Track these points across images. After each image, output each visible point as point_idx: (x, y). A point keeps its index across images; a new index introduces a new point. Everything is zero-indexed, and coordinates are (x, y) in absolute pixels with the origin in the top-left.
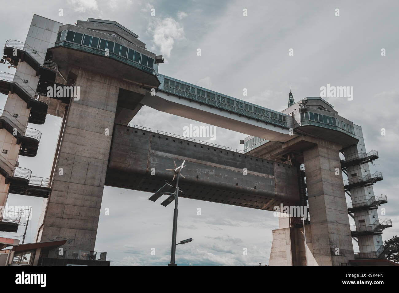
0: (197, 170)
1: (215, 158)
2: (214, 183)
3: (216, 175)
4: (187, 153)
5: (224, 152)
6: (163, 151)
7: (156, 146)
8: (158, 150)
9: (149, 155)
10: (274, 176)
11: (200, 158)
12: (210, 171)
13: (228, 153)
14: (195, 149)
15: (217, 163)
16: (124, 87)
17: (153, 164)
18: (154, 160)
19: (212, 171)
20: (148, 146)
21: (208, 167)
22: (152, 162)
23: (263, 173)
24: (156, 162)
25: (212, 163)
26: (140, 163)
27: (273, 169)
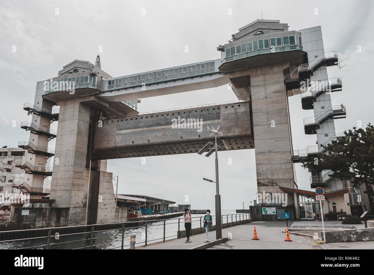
0: (148, 135)
1: (163, 122)
2: (161, 142)
3: (163, 136)
4: (141, 125)
5: (170, 114)
6: (125, 129)
7: (120, 128)
8: (121, 129)
9: (115, 135)
10: (220, 120)
11: (150, 126)
12: (158, 133)
13: (173, 114)
14: (147, 120)
15: (164, 125)
16: (82, 101)
17: (118, 140)
18: (119, 138)
19: (160, 133)
20: (115, 129)
21: (157, 131)
22: (117, 139)
23: (209, 120)
24: (120, 139)
25: (161, 127)
26: (110, 142)
27: (219, 113)
